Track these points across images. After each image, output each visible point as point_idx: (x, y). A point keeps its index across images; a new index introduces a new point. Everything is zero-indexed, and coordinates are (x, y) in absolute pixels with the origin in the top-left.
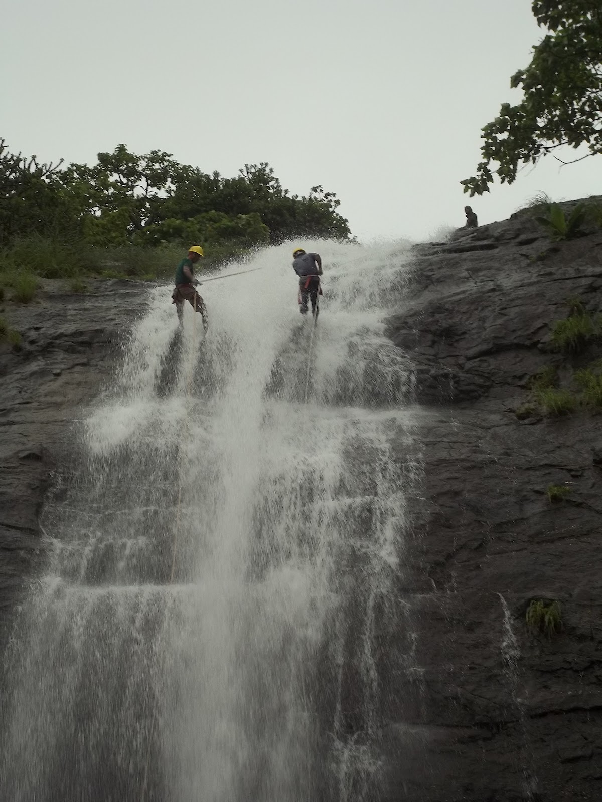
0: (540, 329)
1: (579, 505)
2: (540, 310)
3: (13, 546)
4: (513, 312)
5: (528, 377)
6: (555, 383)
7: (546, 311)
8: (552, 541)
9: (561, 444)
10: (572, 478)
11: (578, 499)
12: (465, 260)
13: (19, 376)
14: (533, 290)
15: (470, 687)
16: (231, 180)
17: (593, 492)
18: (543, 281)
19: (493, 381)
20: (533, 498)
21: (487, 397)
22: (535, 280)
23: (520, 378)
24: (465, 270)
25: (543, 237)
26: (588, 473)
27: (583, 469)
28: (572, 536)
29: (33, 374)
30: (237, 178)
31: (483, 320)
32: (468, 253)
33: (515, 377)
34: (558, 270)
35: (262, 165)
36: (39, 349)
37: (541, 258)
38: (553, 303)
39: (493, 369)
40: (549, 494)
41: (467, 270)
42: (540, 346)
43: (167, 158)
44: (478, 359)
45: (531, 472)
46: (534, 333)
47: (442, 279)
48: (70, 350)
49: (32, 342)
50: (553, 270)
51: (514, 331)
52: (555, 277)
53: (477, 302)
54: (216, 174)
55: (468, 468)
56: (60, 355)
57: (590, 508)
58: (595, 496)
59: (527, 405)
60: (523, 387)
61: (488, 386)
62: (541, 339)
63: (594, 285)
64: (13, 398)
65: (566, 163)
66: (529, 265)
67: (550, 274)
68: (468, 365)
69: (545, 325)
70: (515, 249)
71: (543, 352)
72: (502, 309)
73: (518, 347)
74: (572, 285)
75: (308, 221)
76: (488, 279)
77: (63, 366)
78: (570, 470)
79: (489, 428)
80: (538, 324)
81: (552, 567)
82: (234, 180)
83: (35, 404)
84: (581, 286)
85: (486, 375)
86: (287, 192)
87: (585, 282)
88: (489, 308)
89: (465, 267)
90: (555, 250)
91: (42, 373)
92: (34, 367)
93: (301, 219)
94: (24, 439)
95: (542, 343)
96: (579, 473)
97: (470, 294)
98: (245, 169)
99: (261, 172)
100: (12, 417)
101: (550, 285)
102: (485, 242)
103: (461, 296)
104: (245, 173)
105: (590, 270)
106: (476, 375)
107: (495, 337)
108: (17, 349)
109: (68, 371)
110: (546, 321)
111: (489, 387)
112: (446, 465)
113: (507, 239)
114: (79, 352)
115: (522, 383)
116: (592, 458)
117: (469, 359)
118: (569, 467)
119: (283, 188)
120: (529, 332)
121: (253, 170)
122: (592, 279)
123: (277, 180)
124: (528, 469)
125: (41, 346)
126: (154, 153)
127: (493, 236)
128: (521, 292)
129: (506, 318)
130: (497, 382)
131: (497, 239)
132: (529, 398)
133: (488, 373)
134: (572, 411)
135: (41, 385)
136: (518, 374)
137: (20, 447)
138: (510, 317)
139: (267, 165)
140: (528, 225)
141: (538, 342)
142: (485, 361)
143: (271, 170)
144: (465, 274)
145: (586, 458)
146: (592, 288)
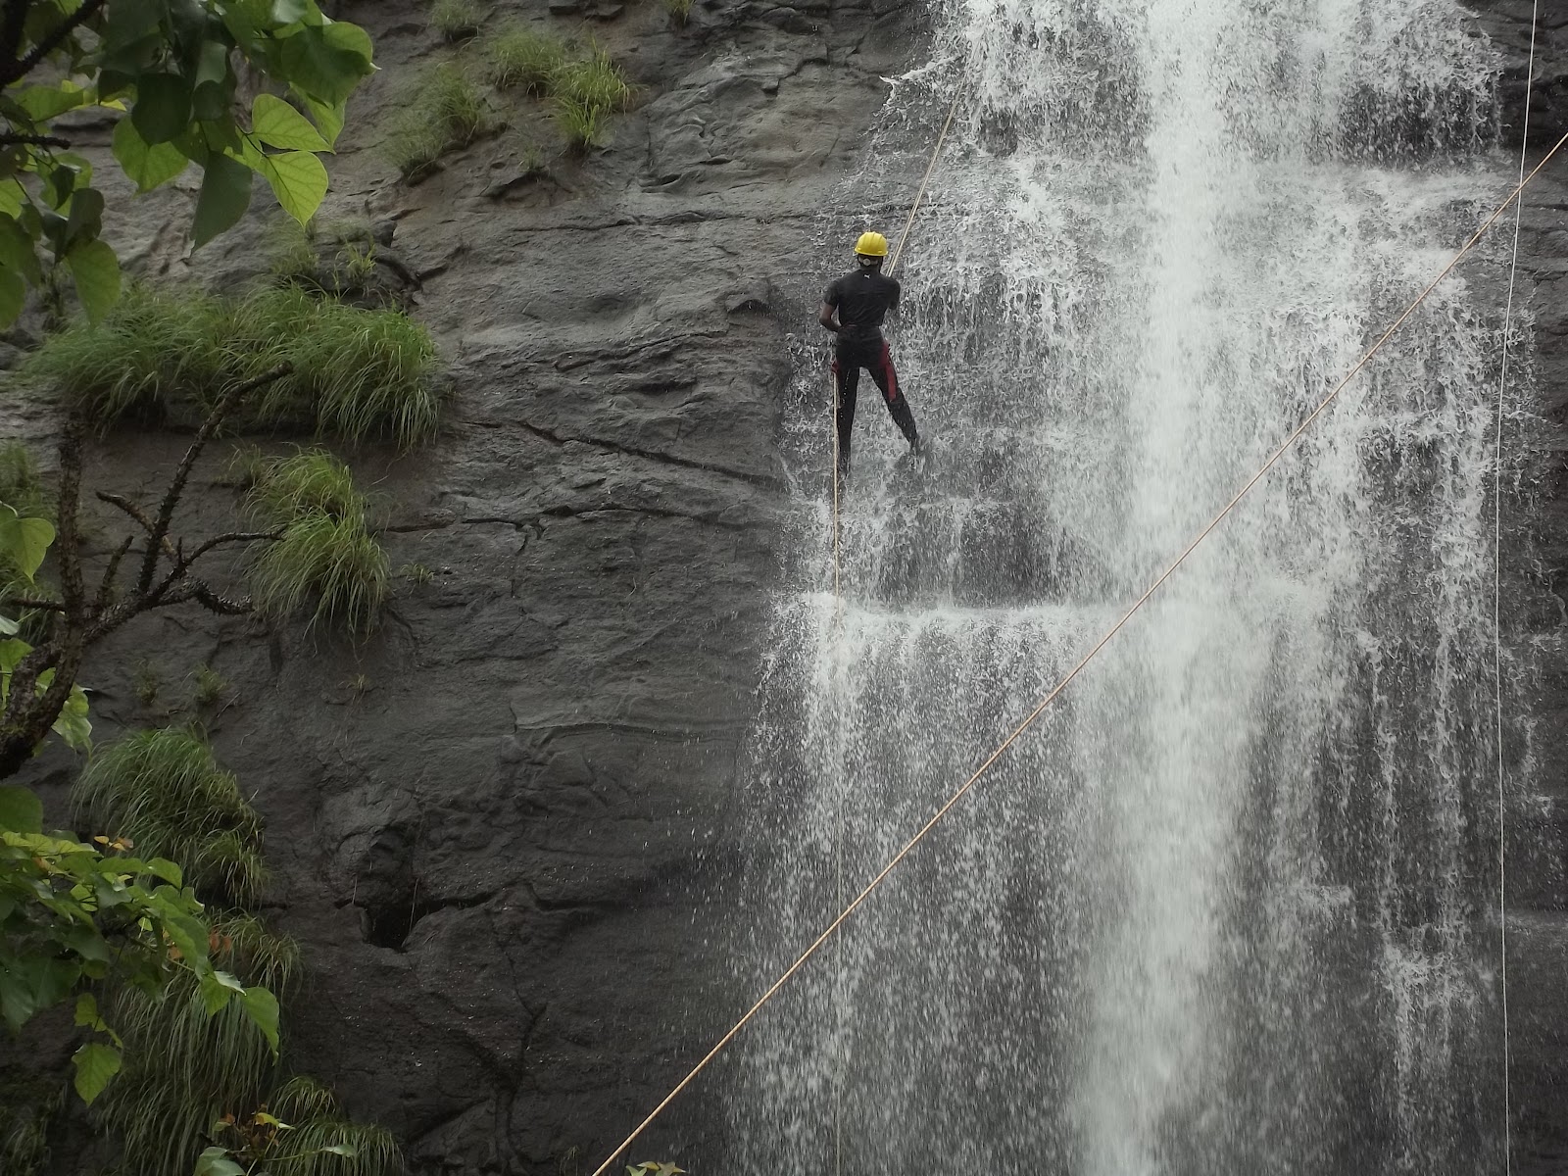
3: (742, 521)
13: (692, 95)
29: (722, 90)
36: (728, 23)
48: (790, 26)
56: (774, 39)
64: (692, 148)
77: (781, 69)
83: (734, 166)
91: (739, 88)
92: (722, 68)
94: (729, 263)
108: (681, 21)
109: (792, 79)
114: (808, 31)
125: (730, 16)
135: (743, 116)
137: (727, 283)
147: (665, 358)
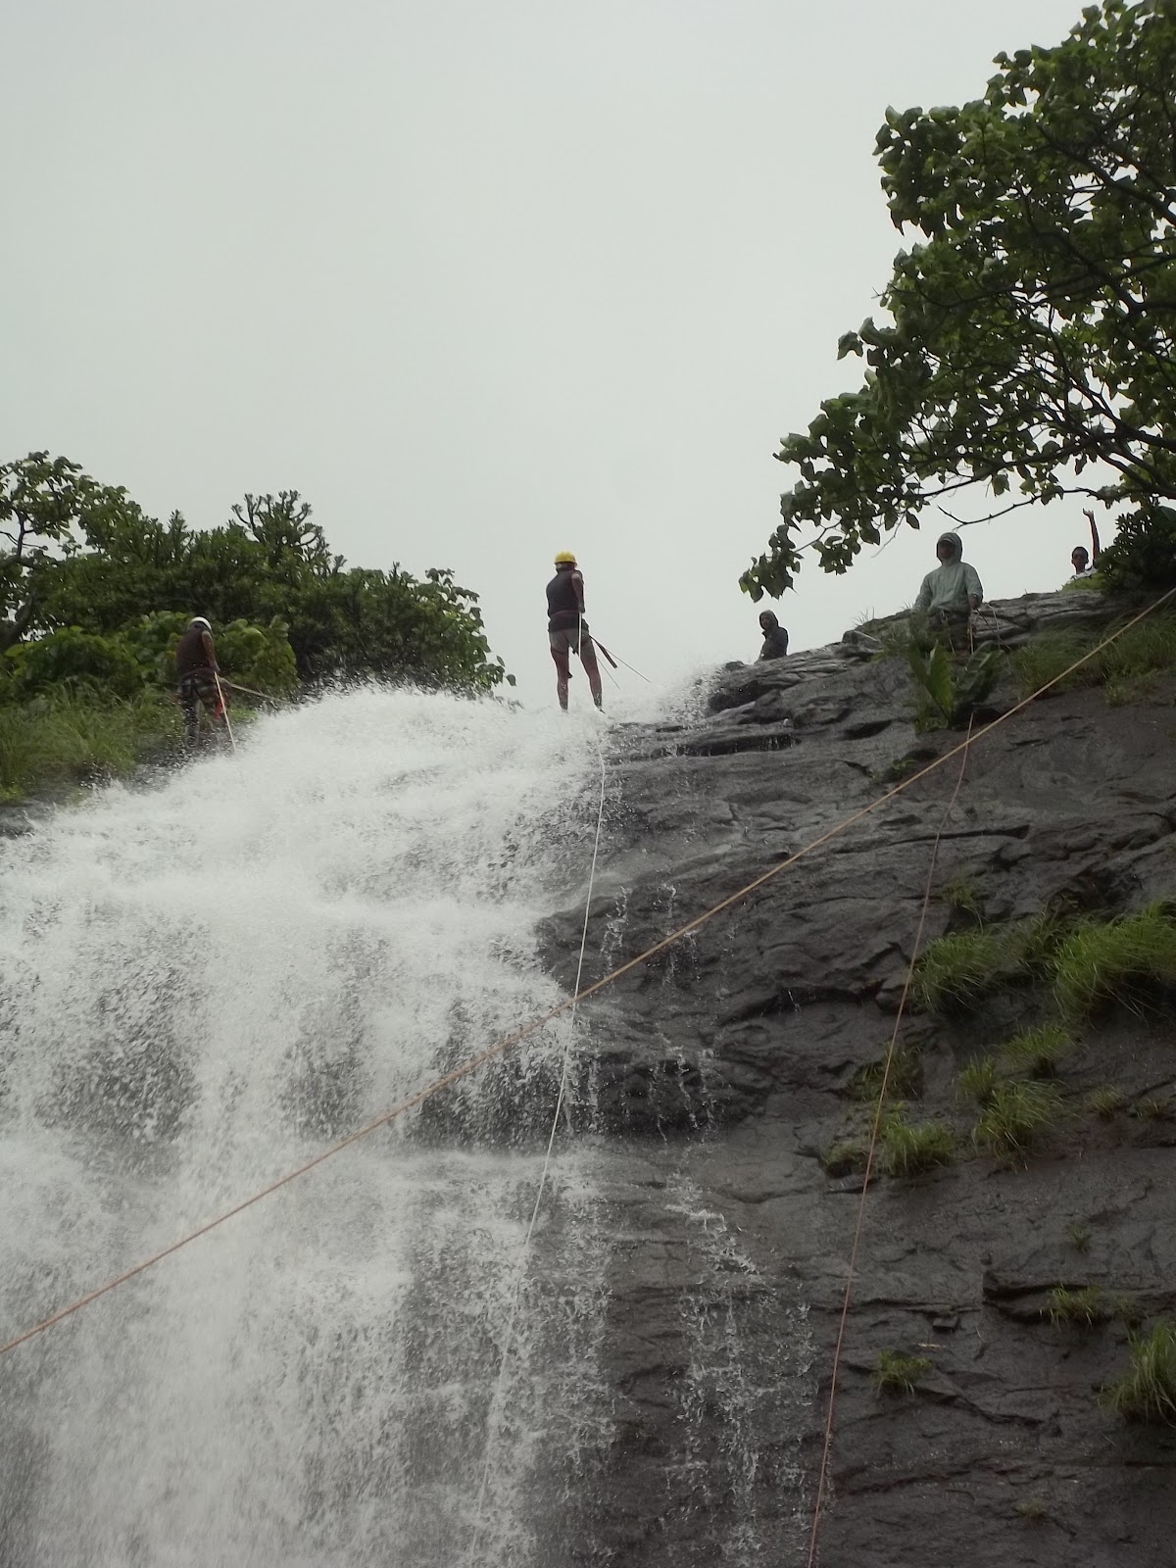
0: (881, 955)
1: (947, 1401)
2: (883, 912)
4: (821, 914)
5: (854, 1069)
6: (910, 1087)
7: (897, 913)
8: (886, 1489)
9: (917, 1243)
10: (932, 1334)
11: (946, 1386)
12: (725, 774)
14: (866, 860)
16: (210, 534)
17: (978, 1368)
18: (893, 841)
19: (776, 1078)
20: (845, 1385)
21: (760, 1115)
22: (876, 836)
23: (837, 1071)
24: (725, 800)
25: (900, 720)
26: (969, 1323)
27: (960, 1311)
28: (930, 1478)
30: (226, 527)
31: (758, 929)
32: (732, 758)
33: (824, 1069)
34: (928, 810)
35: (284, 496)
37: (894, 776)
38: (915, 894)
39: (779, 1049)
40: (883, 1377)
41: (729, 799)
42: (881, 996)
43: (67, 471)
44: (746, 1024)
45: (846, 1320)
46: (870, 965)
47: (671, 824)
50: (918, 809)
51: (825, 959)
52: (920, 829)
53: (745, 884)
54: (177, 522)
57: (972, 1410)
58: (983, 1378)
59: (847, 1143)
60: (840, 1094)
61: (764, 1089)
62: (883, 981)
63: (1004, 855)
65: (965, 523)
66: (866, 792)
67: (911, 820)
68: (722, 1037)
69: (895, 947)
70: (837, 749)
71: (888, 1010)
72: (801, 905)
73: (832, 996)
74: (954, 852)
75: (389, 631)
76: (774, 824)
78: (931, 1315)
79: (760, 1201)
80: (879, 943)
81: (881, 1551)
82: (218, 532)
84: (976, 856)
85: (762, 1064)
86: (340, 560)
87: (986, 845)
88: (772, 903)
89: (725, 793)
90: (924, 756)
93: (372, 627)
95: (887, 991)
96: (951, 1323)
97: (732, 866)
98: (244, 505)
99: (283, 511)
101: (909, 850)
102: (772, 729)
103: (711, 869)
104: (245, 515)
105: (999, 816)
106: (738, 1062)
107: (785, 975)
110: (897, 938)
111: (764, 1093)
112: (656, 1301)
113: (823, 724)
115: (841, 1083)
116: (980, 1285)
117: (723, 1022)
118: (929, 1308)
119: (334, 550)
120: (857, 963)
121: (264, 508)
122: (1003, 839)
123: (318, 530)
124: (837, 1311)
126: (37, 457)
127: (789, 714)
128: (840, 866)
129: (806, 928)
130: (784, 1080)
131: (799, 722)
132: (850, 1127)
133: (765, 1059)
134: (944, 1160)
136: (833, 1061)
138: (817, 927)
139: (295, 496)
140: (869, 688)
141: (877, 987)
142: (760, 1028)
143: (306, 509)
144: (724, 810)
145: (970, 1286)
146: (1001, 863)
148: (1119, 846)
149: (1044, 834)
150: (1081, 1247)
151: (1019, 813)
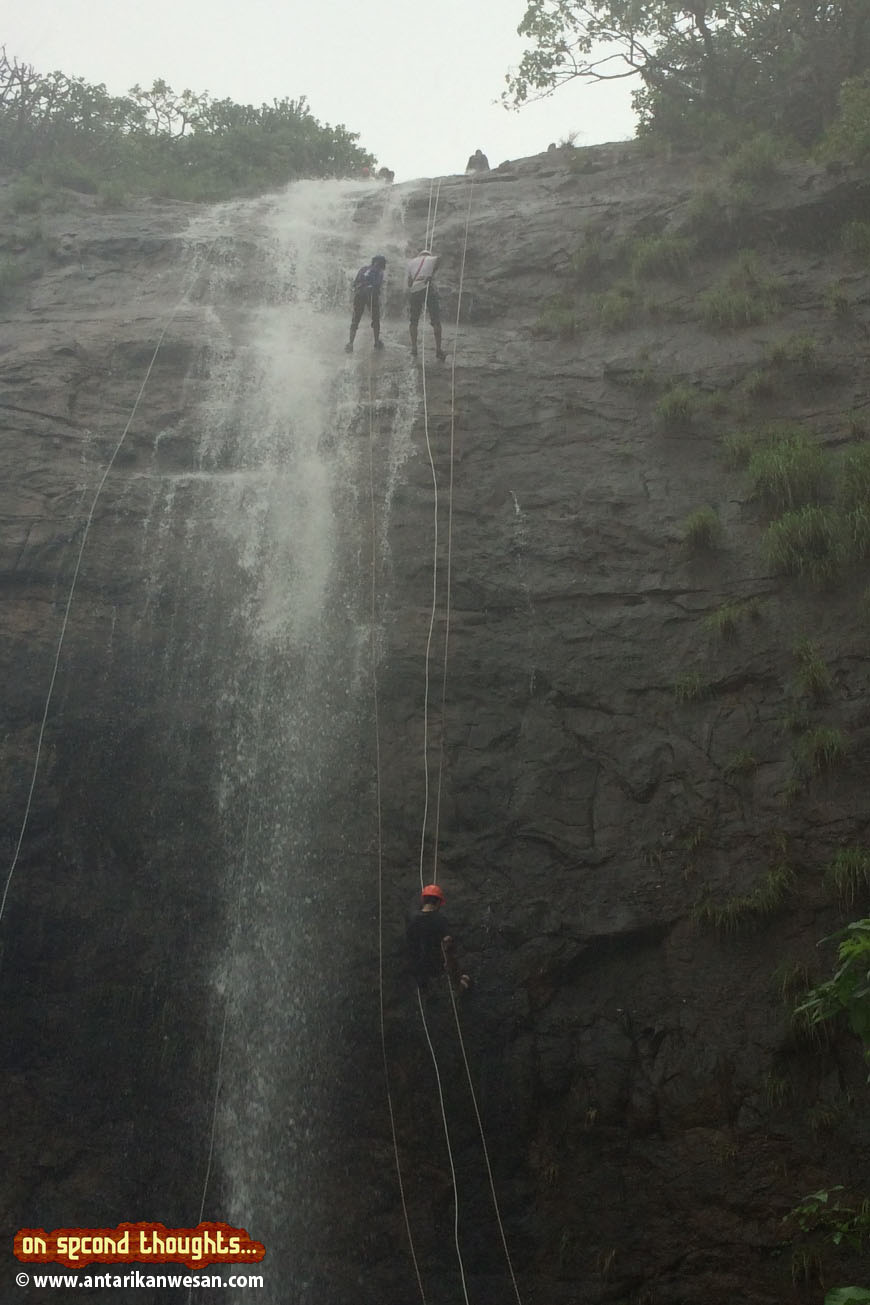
0: (556, 253)
1: (590, 412)
2: (558, 235)
4: (531, 238)
5: (543, 299)
6: (569, 305)
7: (564, 236)
8: (563, 445)
9: (574, 358)
11: (589, 407)
12: (486, 189)
13: (52, 279)
14: (552, 216)
15: (481, 574)
17: (603, 401)
18: (561, 209)
19: (511, 302)
20: (547, 405)
21: (504, 317)
22: (555, 208)
23: (537, 299)
24: (487, 199)
26: (599, 383)
28: (582, 441)
29: (68, 277)
31: (504, 243)
32: (489, 184)
33: (532, 298)
34: (575, 199)
36: (74, 254)
37: (560, 190)
38: (571, 229)
39: (512, 290)
41: (489, 199)
42: (556, 269)
44: (498, 281)
45: (546, 382)
46: (551, 257)
47: (465, 207)
48: (105, 256)
49: (68, 248)
50: (572, 198)
51: (532, 255)
52: (574, 205)
53: (497, 228)
55: (483, 376)
56: (95, 261)
57: (600, 416)
58: (604, 404)
59: (541, 323)
60: (538, 308)
61: (505, 306)
62: (557, 263)
63: (610, 213)
64: (49, 299)
66: (548, 195)
67: (568, 203)
68: (487, 286)
69: (562, 250)
70: (534, 181)
71: (559, 276)
72: (521, 234)
73: (535, 270)
74: (589, 212)
76: (508, 207)
77: (97, 271)
79: (506, 343)
80: (556, 248)
81: (562, 468)
83: (70, 305)
84: (598, 213)
85: (505, 296)
87: (601, 209)
88: (510, 233)
89: (487, 196)
90: (572, 183)
91: (77, 276)
92: (69, 270)
94: (58, 336)
97: (492, 220)
100: (47, 316)
101: (568, 212)
102: (506, 174)
103: (483, 222)
105: (607, 199)
106: (495, 295)
107: (514, 261)
108: (53, 254)
109: (103, 276)
110: (563, 246)
111: (506, 308)
114: (113, 259)
115: (538, 304)
116: (603, 371)
117: (488, 280)
120: (546, 256)
122: (609, 207)
124: (542, 378)
125: (76, 252)
128: (540, 219)
129: (524, 243)
130: (514, 303)
133: (507, 294)
135: (76, 287)
136: (535, 295)
137: (54, 342)
138: (529, 242)
141: (555, 266)
142: (504, 282)
144: (487, 202)
145: (597, 370)
146: (609, 216)
147: (19, 368)
148: (661, 207)
149: (626, 204)
150: (645, 357)
151: (614, 199)
